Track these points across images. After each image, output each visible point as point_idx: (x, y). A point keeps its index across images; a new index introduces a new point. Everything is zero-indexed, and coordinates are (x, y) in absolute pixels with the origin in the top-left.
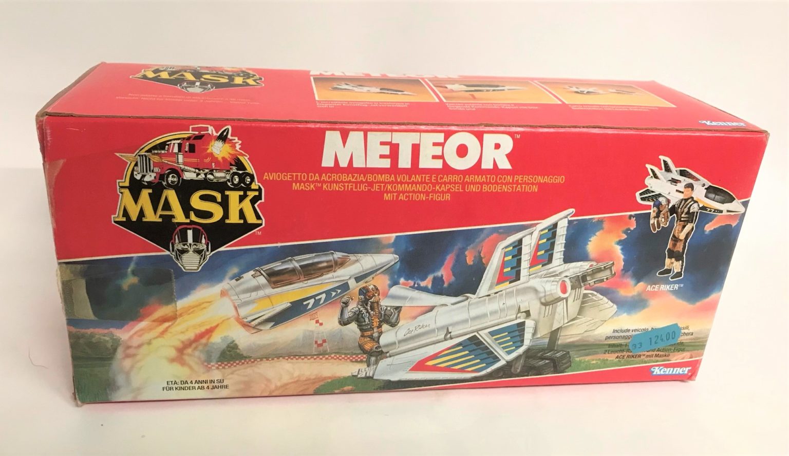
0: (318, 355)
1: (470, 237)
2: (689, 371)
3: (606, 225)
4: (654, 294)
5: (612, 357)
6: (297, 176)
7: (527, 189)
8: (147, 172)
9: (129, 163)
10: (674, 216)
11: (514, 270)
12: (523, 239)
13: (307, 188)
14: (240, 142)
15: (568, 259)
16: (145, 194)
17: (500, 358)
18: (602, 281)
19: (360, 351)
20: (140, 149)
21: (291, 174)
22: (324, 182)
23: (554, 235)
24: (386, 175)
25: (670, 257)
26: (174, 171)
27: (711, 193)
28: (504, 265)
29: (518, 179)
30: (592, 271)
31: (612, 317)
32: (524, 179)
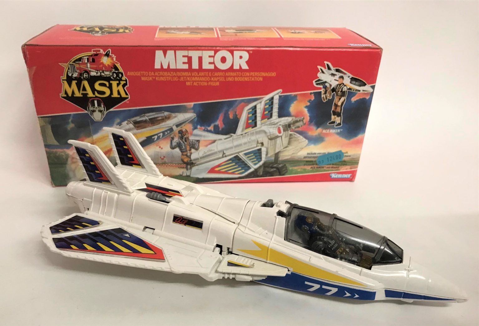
0: (162, 164)
1: (231, 104)
2: (351, 176)
3: (298, 98)
4: (327, 135)
5: (308, 168)
6: (143, 73)
7: (257, 79)
8: (74, 72)
9: (65, 68)
10: (334, 93)
11: (254, 122)
12: (257, 106)
13: (149, 79)
14: (115, 57)
15: (280, 115)
16: (74, 83)
17: (251, 167)
18: (299, 127)
19: (182, 162)
20: (70, 61)
21: (140, 72)
22: (156, 76)
23: (272, 103)
24: (186, 72)
25: (334, 115)
26: (86, 72)
27: (353, 81)
28: (248, 119)
29: (252, 75)
30: (293, 122)
31: (306, 146)
32: (255, 74)
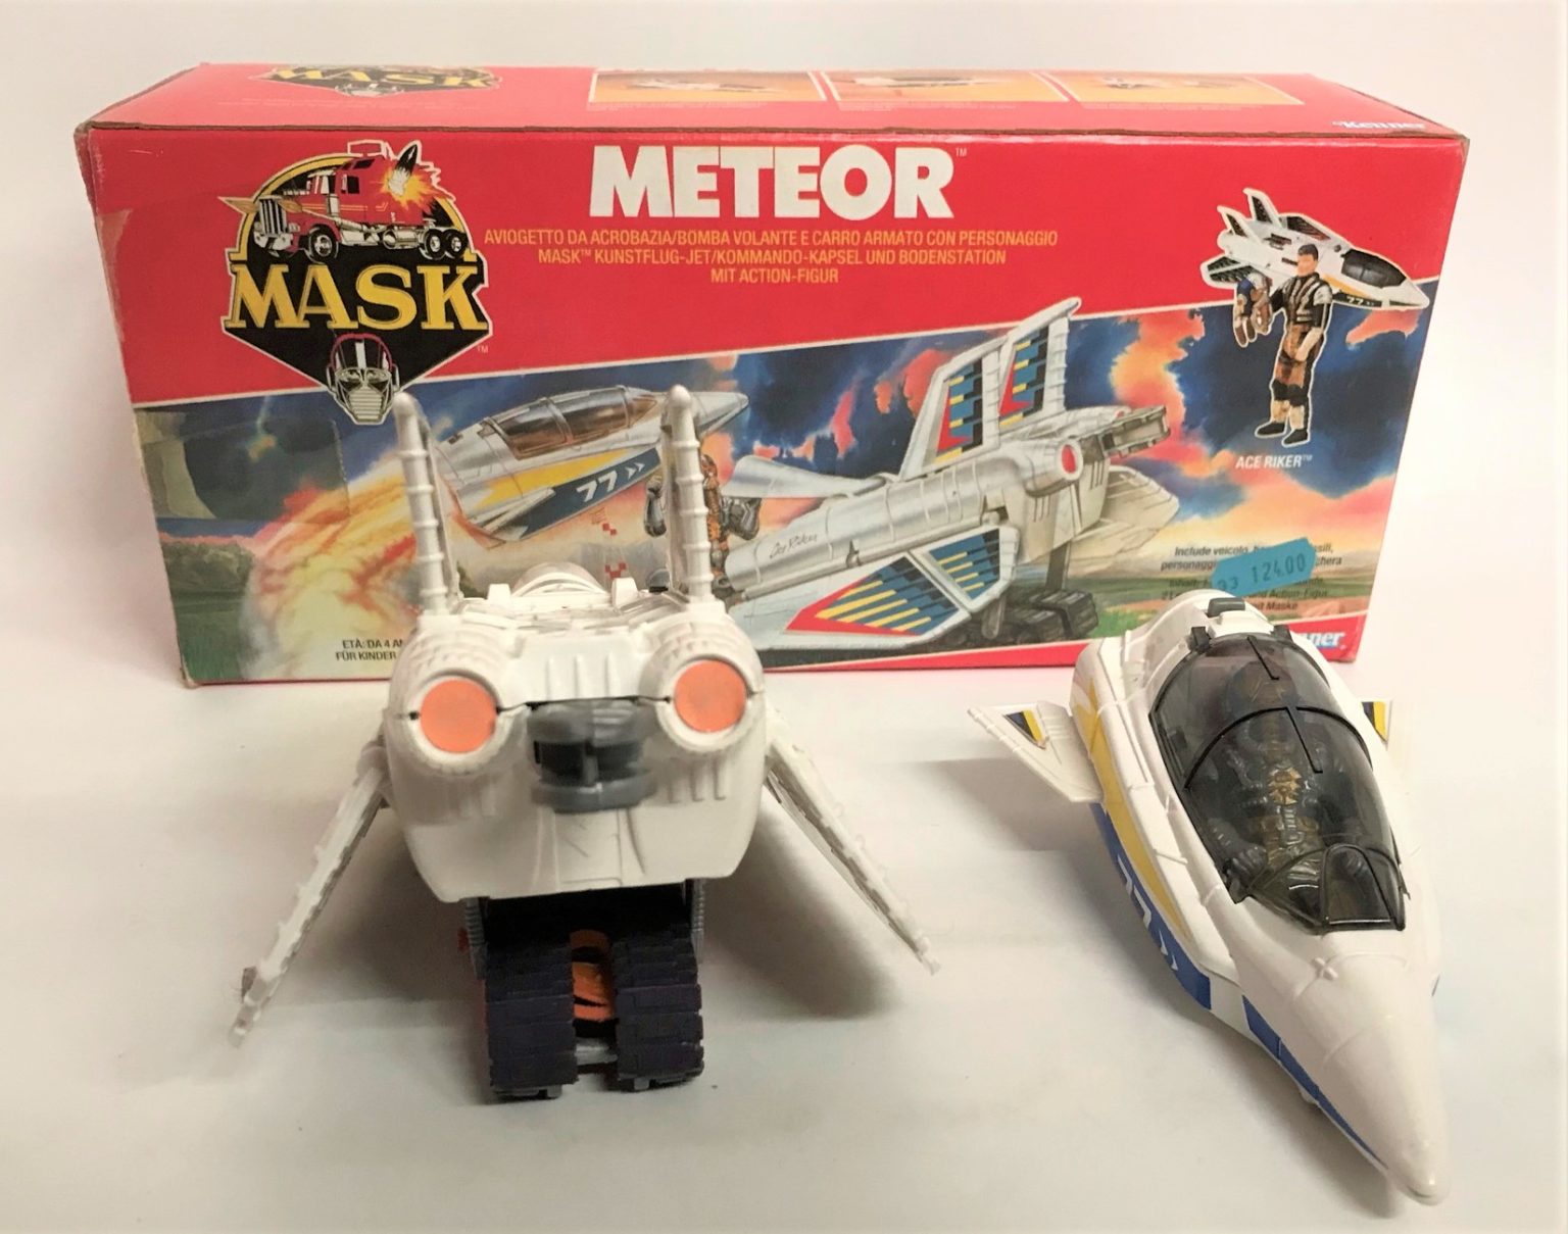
1: (881, 356)
2: (1341, 641)
3: (1143, 331)
4: (1253, 476)
6: (545, 235)
7: (986, 259)
8: (276, 232)
9: (245, 215)
10: (1282, 313)
11: (971, 425)
12: (984, 361)
13: (566, 259)
14: (438, 171)
15: (1073, 401)
16: (277, 273)
17: (957, 605)
18: (1144, 446)
20: (261, 189)
21: (534, 231)
22: (596, 246)
23: (1043, 352)
24: (713, 232)
25: (1280, 397)
26: (326, 230)
27: (1353, 264)
28: (949, 413)
29: (967, 240)
30: (1124, 425)
31: (1172, 520)
32: (979, 238)
